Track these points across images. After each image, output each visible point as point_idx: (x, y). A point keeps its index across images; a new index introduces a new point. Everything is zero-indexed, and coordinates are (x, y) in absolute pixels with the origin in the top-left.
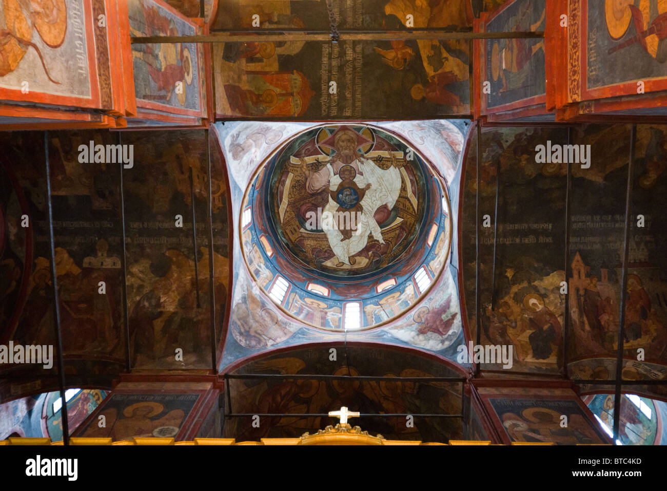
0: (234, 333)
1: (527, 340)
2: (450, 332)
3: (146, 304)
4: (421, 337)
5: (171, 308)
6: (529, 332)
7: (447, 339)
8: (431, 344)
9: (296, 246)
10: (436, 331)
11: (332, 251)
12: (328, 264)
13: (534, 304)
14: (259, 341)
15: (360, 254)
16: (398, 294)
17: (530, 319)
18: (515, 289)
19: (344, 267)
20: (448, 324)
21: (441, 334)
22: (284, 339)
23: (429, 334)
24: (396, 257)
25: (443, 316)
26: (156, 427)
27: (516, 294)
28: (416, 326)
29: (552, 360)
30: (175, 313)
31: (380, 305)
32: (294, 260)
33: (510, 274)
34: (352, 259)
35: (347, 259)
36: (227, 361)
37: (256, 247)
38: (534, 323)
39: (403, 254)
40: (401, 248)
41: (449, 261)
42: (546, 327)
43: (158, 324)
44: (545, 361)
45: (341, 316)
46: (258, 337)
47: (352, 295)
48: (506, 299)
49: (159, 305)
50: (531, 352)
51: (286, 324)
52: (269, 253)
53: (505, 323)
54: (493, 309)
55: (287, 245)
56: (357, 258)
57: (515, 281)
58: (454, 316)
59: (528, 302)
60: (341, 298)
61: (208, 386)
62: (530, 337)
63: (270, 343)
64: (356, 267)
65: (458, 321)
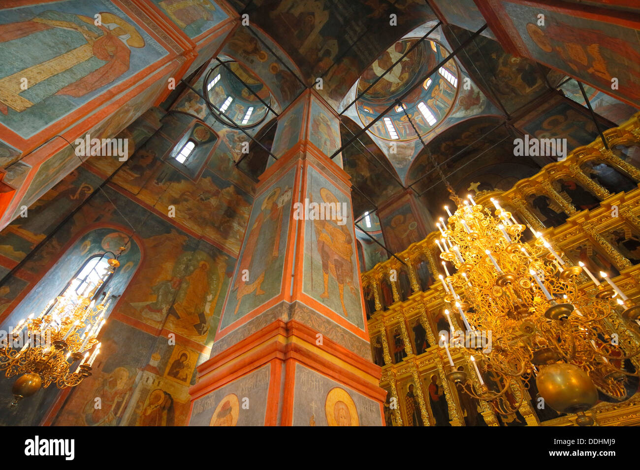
0: (396, 166)
1: (521, 81)
2: (481, 101)
3: (359, 179)
4: (469, 111)
5: (368, 175)
6: (520, 76)
7: (481, 105)
8: (475, 112)
9: (375, 94)
10: (474, 104)
11: (389, 82)
12: (393, 89)
13: (514, 61)
14: (406, 160)
15: (402, 73)
16: (437, 87)
17: (517, 69)
18: (501, 61)
19: (400, 84)
20: (478, 98)
21: (477, 104)
22: (413, 152)
23: (472, 107)
24: (420, 62)
25: (473, 96)
26: (408, 226)
27: (503, 63)
28: (462, 108)
29: (539, 82)
30: (371, 175)
31: (433, 98)
32: (380, 101)
33: (494, 56)
34: (400, 78)
35: (398, 80)
36: (403, 178)
37: (368, 117)
38: (520, 70)
39: (422, 59)
40: (419, 56)
41: (459, 70)
42: (527, 67)
43: (369, 183)
44: (537, 85)
45: (421, 116)
46: (404, 159)
47: (416, 99)
48: (499, 69)
49: (363, 177)
50: (526, 86)
51: (409, 145)
52: (371, 112)
53: (506, 81)
54: (496, 78)
55: (371, 97)
56: (403, 76)
57: (499, 57)
58: (478, 93)
59: (511, 62)
60: (413, 104)
61: (408, 196)
62: (523, 79)
63: (410, 158)
64: (405, 81)
65: (482, 94)
